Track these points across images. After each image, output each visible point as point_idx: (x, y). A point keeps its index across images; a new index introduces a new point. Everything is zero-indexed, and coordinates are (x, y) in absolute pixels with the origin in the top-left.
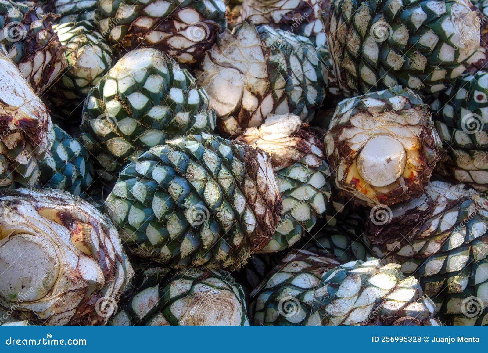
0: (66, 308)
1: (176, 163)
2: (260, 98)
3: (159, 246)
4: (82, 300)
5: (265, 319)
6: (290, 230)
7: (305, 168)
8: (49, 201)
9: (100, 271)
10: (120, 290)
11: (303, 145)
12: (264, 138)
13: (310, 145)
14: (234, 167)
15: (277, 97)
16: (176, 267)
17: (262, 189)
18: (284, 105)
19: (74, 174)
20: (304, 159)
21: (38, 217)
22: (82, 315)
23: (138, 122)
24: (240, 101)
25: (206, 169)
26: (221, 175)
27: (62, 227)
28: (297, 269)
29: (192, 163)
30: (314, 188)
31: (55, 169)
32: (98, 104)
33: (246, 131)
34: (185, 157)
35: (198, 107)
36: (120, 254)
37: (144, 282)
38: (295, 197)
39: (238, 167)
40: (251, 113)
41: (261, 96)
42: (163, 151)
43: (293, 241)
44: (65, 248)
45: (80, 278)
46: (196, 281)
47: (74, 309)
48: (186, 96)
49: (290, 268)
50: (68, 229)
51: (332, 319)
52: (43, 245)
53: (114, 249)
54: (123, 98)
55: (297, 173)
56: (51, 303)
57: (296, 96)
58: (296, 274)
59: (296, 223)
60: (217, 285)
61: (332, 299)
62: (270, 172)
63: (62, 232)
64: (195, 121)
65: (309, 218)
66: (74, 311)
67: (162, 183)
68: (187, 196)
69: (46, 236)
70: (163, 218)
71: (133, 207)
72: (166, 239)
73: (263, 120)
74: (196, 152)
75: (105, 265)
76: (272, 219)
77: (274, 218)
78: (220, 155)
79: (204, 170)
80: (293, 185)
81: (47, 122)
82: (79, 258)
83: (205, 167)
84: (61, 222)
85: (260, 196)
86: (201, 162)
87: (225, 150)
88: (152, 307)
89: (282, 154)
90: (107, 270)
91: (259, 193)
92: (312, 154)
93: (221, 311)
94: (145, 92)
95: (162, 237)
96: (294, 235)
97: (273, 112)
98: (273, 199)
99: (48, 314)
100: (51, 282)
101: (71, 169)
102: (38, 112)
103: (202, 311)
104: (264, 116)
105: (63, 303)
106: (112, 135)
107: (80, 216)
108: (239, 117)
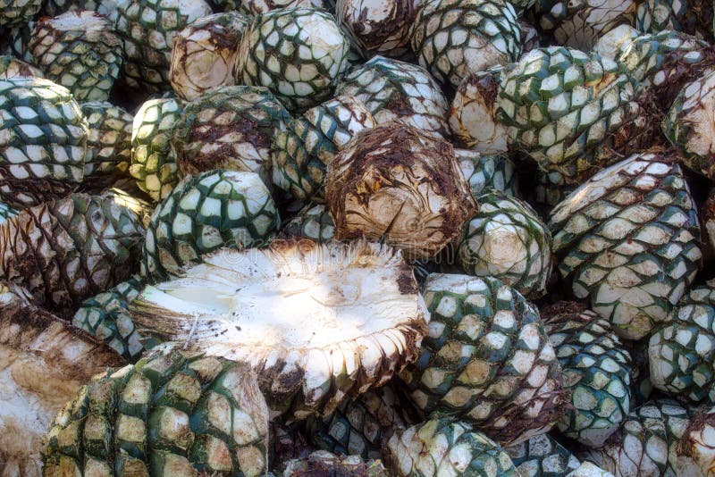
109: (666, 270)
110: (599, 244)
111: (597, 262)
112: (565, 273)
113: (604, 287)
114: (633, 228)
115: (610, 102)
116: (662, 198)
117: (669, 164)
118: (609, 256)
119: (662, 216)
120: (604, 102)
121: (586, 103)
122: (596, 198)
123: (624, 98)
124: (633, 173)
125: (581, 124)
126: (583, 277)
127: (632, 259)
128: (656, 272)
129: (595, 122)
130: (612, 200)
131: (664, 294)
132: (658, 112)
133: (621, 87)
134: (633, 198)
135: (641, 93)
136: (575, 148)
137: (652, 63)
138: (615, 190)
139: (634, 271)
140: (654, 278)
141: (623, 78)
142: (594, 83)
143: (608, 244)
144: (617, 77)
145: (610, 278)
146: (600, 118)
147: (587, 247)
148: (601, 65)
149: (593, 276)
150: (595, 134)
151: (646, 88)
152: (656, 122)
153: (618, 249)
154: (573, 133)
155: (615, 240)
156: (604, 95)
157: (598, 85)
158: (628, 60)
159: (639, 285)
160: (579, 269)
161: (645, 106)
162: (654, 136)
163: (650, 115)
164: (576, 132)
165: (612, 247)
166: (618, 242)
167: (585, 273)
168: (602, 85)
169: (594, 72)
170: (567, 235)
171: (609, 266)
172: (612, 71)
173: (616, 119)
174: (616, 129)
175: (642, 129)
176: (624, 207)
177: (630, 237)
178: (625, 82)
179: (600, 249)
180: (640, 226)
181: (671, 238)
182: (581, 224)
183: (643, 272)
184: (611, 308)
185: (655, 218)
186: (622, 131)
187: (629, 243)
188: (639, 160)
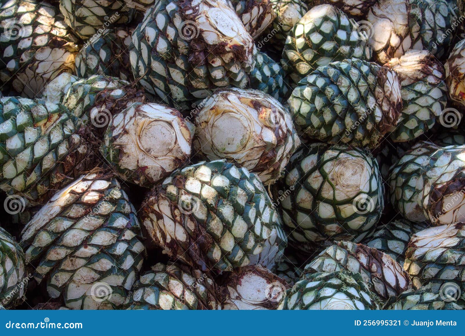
0: (253, 157)
1: (331, 76)
2: (402, 38)
3: (319, 128)
4: (263, 153)
5: (396, 185)
6: (415, 126)
7: (426, 84)
8: (248, 95)
9: (274, 137)
10: (290, 152)
11: (426, 69)
12: (402, 64)
13: (432, 69)
14: (369, 79)
15: (414, 38)
16: (330, 143)
17: (388, 94)
18: (419, 43)
19: (274, 85)
20: (426, 78)
21: (239, 103)
22: (263, 163)
23: (316, 52)
24: (389, 41)
25: (350, 80)
26: (360, 84)
27: (254, 110)
28: (420, 153)
29: (341, 76)
30: (433, 98)
31: (261, 80)
32: (292, 41)
33: (390, 60)
34: (337, 72)
35: (357, 43)
36: (291, 129)
37: (310, 151)
38: (418, 103)
39: (371, 79)
40: (395, 48)
41: (402, 37)
42: (325, 69)
43: (418, 134)
44: (254, 122)
45: (262, 140)
46: (341, 151)
47: (258, 158)
48: (349, 35)
49: (415, 152)
50: (257, 111)
51: (429, 180)
52: (241, 119)
53: (287, 126)
54: (307, 37)
55: (420, 87)
56: (245, 154)
57: (428, 36)
58: (418, 156)
59: (419, 121)
60: (355, 154)
61: (431, 167)
62: (396, 84)
63: (253, 113)
64: (354, 52)
65: (429, 118)
66: (258, 160)
67: (322, 88)
68: (337, 96)
69: (243, 114)
70: (321, 110)
71: (303, 103)
72: (323, 124)
73: (404, 53)
74: (345, 69)
75: (279, 134)
76: (394, 114)
77: (396, 113)
78: (361, 72)
79: (349, 80)
80: (416, 95)
81: (252, 48)
82: (262, 128)
83: (350, 78)
84: (253, 107)
85: (386, 98)
86: (348, 76)
87: (365, 69)
88: (313, 166)
89: (410, 75)
90: (280, 137)
91: (386, 97)
92: (432, 75)
93: (355, 170)
94: (321, 33)
95: (320, 122)
96: (419, 130)
97: (411, 48)
98: (396, 101)
99: (242, 161)
100: (245, 142)
101: (272, 81)
102: (246, 41)
103: (342, 169)
104: (405, 50)
105: (251, 154)
106: (299, 60)
107: (265, 104)
108: (388, 51)
109: (117, 265)
110: (62, 253)
111: (62, 267)
112: (39, 280)
113: (72, 286)
114: (87, 235)
115: (56, 137)
116: (105, 208)
117: (108, 180)
118: (72, 260)
119: (108, 222)
120: (52, 137)
121: (37, 141)
122: (54, 216)
123: (67, 132)
124: (80, 191)
125: (35, 157)
126: (53, 281)
127: (90, 260)
128: (110, 267)
129: (46, 154)
130: (67, 215)
131: (120, 284)
132: (96, 140)
133: (63, 124)
134: (84, 211)
135: (80, 126)
136: (33, 177)
137: (87, 102)
138: (69, 207)
139: (93, 269)
140: (109, 272)
141: (64, 116)
142: (41, 123)
143: (69, 251)
144: (60, 116)
145: (76, 278)
146: (50, 151)
147: (53, 256)
148: (46, 108)
149: (61, 278)
150: (48, 163)
151: (84, 122)
152: (95, 148)
153: (78, 253)
154: (30, 165)
155: (74, 247)
156: (50, 132)
157: (45, 124)
158: (69, 101)
159: (99, 280)
160: (49, 275)
161: (85, 137)
162: (95, 159)
163: (90, 143)
164: (32, 164)
165: (72, 253)
166: (77, 248)
167: (54, 277)
168: (49, 124)
169: (40, 114)
170: (36, 249)
171: (72, 269)
172: (55, 112)
173: (63, 150)
174: (64, 157)
175: (86, 155)
176: (77, 219)
177: (85, 243)
178: (66, 120)
179: (63, 256)
180: (92, 232)
181: (118, 238)
182: (45, 238)
183: (100, 269)
184: (80, 302)
185: (102, 225)
186: (69, 159)
187: (86, 247)
188: (84, 180)
